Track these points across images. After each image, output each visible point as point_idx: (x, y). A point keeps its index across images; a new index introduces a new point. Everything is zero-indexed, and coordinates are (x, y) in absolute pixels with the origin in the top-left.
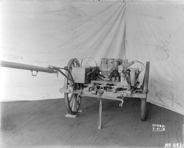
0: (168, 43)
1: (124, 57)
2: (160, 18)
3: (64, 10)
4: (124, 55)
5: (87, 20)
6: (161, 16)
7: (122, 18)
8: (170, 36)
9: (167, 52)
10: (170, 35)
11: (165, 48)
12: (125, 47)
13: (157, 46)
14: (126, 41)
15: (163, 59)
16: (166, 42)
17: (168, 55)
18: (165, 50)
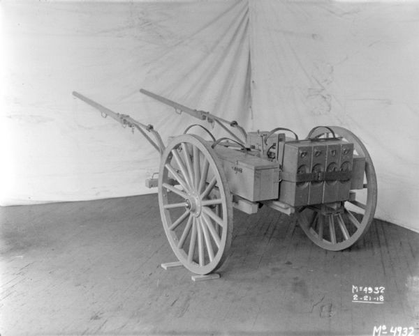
0: (328, 84)
2: (313, 36)
3: (130, 28)
4: (250, 109)
5: (176, 45)
6: (315, 33)
8: (332, 70)
9: (328, 100)
10: (332, 67)
11: (324, 93)
12: (250, 96)
13: (310, 89)
14: (251, 83)
15: (320, 114)
16: (325, 81)
17: (330, 106)
18: (323, 97)
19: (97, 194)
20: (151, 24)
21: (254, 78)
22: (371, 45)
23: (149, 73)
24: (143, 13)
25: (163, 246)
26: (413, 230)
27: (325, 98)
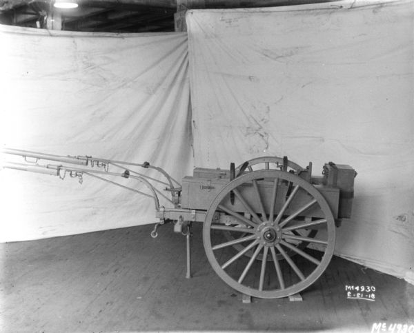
0: (265, 123)
1: (192, 151)
2: (250, 78)
3: (75, 71)
4: (191, 147)
5: (119, 88)
6: (251, 75)
7: (183, 80)
8: (269, 110)
9: (265, 138)
10: (268, 107)
11: (262, 132)
12: (191, 134)
13: (248, 128)
14: (192, 123)
16: (262, 120)
17: (267, 143)
18: (261, 135)
19: (43, 234)
20: (94, 68)
21: (194, 117)
22: (304, 86)
23: (94, 114)
24: (86, 57)
25: (111, 282)
26: (349, 259)
27: (263, 136)
